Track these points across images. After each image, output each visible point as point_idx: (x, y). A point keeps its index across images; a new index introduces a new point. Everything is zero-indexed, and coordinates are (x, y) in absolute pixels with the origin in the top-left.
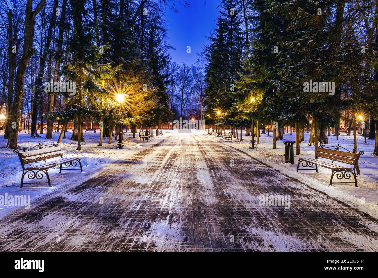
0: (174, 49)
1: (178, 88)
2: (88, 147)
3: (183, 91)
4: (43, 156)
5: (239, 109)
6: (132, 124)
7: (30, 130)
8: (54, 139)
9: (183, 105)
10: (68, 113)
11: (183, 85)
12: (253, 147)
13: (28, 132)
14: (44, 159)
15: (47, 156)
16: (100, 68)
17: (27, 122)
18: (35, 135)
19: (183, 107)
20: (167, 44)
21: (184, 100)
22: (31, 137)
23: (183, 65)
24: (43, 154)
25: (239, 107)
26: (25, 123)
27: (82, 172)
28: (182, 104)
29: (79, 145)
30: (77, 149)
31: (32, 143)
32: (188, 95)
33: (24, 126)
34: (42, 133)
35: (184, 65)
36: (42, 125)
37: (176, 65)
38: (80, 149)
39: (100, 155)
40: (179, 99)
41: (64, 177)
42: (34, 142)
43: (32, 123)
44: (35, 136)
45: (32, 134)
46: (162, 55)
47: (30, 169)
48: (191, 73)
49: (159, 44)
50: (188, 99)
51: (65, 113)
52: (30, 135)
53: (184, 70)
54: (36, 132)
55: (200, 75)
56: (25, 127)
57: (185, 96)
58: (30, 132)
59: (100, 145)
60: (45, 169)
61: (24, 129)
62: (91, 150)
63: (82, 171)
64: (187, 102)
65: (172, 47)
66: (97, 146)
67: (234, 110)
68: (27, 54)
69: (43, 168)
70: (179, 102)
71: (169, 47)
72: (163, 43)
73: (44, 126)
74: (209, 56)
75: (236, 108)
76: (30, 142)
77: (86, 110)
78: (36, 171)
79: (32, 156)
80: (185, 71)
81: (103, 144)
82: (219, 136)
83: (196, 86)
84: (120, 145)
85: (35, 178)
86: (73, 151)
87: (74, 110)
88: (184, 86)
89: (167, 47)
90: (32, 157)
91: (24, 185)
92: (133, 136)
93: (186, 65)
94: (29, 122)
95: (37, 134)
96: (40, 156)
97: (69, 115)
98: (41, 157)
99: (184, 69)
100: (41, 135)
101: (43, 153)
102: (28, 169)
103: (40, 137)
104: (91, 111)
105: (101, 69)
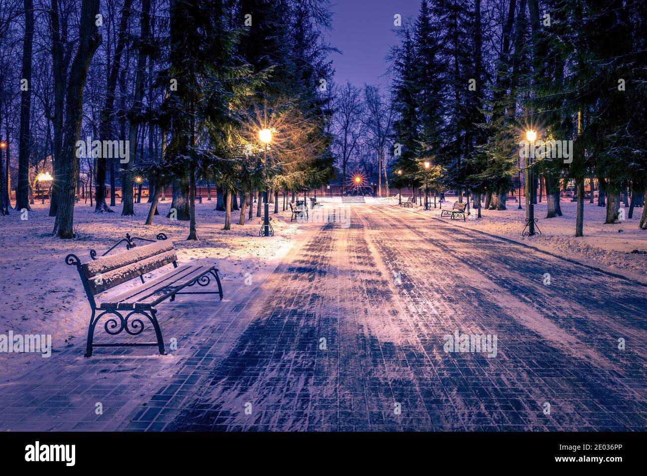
0: (339, 52)
1: (338, 125)
2: (206, 233)
3: (346, 129)
4: (137, 265)
5: (492, 156)
6: (287, 187)
7: (93, 199)
8: (140, 216)
9: (347, 155)
10: (172, 164)
11: (347, 120)
12: (532, 233)
13: (90, 203)
14: (139, 273)
15: (145, 266)
16: (229, 75)
17: (88, 185)
18: (103, 209)
19: (348, 159)
20: (327, 44)
21: (349, 145)
22: (96, 212)
23: (347, 85)
24: (136, 261)
25: (491, 152)
26: (85, 188)
27: (223, 300)
28: (344, 153)
29: (193, 229)
30: (189, 238)
31: (100, 225)
32: (355, 137)
33: (83, 193)
34: (113, 204)
35: (349, 85)
36: (113, 190)
37: (334, 85)
38: (195, 239)
39: (238, 251)
40: (339, 144)
41: (186, 314)
42: (103, 222)
43: (97, 188)
44: (102, 211)
45: (98, 206)
46: (319, 64)
47: (109, 308)
48: (361, 99)
49: (313, 43)
50: (355, 145)
51: (167, 164)
52: (94, 209)
53: (349, 94)
54: (105, 203)
55: (377, 101)
56: (85, 195)
57: (350, 139)
58: (94, 203)
59: (227, 228)
60: (148, 307)
61: (83, 197)
62: (216, 240)
63: (221, 296)
64: (354, 149)
65: (335, 50)
66: (222, 229)
67: (479, 158)
68: (88, 46)
69: (143, 305)
70: (341, 149)
71: (330, 49)
72: (319, 42)
73: (116, 192)
74: (401, 65)
75: (485, 154)
76: (96, 222)
77: (210, 158)
78: (124, 314)
79: (113, 268)
80: (351, 95)
81: (232, 226)
82: (427, 209)
83: (369, 123)
84: (267, 228)
85: (124, 330)
86: (183, 243)
87: (185, 158)
88: (348, 122)
89: (326, 49)
90: (113, 272)
91: (95, 349)
92: (274, 210)
93: (351, 85)
94: (91, 186)
95: (105, 206)
96: (130, 267)
97: (174, 169)
98: (133, 269)
99: (348, 90)
100: (112, 208)
101: (136, 258)
102: (104, 306)
103: (112, 211)
104: (218, 160)
105: (231, 76)
